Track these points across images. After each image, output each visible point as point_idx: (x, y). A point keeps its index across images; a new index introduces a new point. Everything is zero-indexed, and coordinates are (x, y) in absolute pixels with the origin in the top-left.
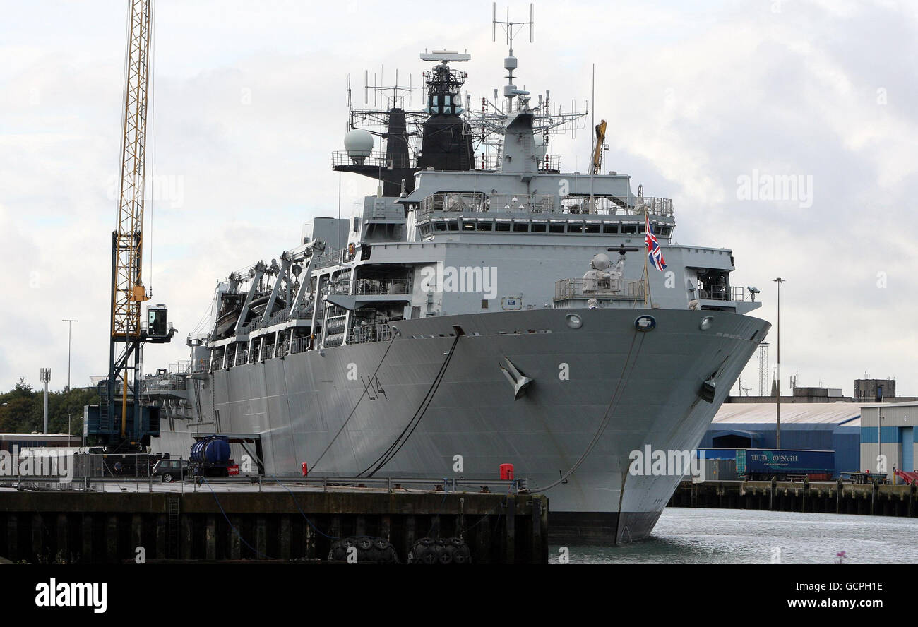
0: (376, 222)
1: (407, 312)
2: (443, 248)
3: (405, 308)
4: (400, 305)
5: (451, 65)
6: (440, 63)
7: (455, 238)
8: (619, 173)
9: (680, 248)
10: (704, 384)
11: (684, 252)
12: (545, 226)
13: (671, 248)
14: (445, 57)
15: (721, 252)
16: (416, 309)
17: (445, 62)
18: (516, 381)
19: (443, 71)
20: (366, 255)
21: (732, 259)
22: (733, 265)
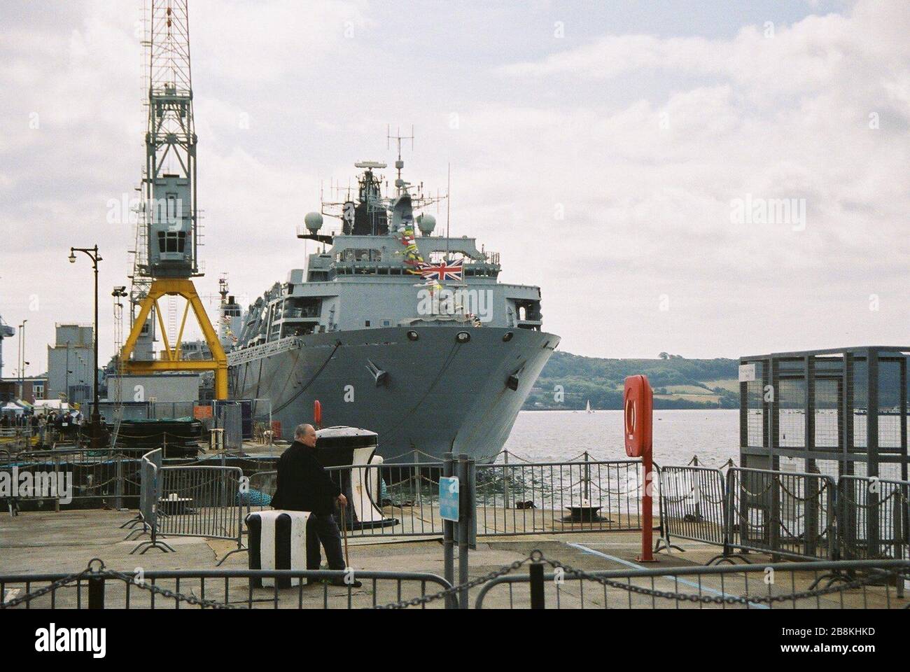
0: (316, 270)
1: (317, 328)
2: (340, 285)
3: (316, 326)
4: (311, 325)
5: (373, 170)
6: (367, 169)
7: (350, 279)
8: (469, 237)
9: (503, 285)
10: (510, 377)
11: (506, 288)
12: (400, 271)
13: (497, 285)
14: (372, 165)
15: (532, 288)
16: (323, 327)
17: (370, 168)
18: (376, 374)
19: (369, 175)
20: (291, 292)
21: (540, 293)
22: (540, 297)
